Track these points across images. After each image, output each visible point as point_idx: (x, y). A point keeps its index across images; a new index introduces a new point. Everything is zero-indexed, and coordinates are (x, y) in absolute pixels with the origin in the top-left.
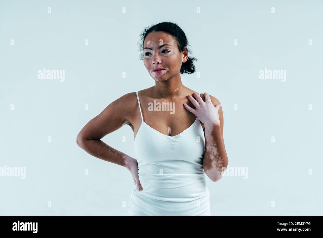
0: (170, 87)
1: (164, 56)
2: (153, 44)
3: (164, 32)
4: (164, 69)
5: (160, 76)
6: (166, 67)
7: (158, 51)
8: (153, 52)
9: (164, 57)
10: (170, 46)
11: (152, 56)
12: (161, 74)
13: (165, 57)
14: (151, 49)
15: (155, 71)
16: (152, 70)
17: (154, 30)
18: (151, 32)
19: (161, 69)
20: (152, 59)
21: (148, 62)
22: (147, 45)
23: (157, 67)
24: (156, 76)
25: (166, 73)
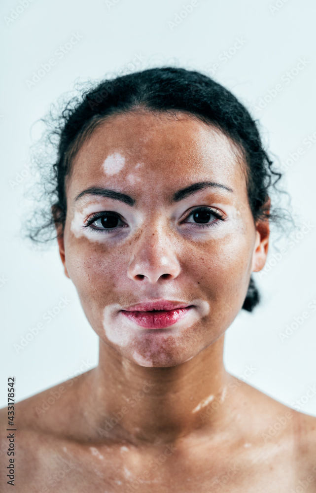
0: (175, 392)
1: (192, 242)
2: (143, 176)
4: (190, 303)
5: (165, 342)
6: (197, 297)
7: (164, 212)
9: (191, 246)
10: (222, 192)
11: (126, 234)
12: (170, 330)
14: (128, 199)
15: (137, 314)
16: (118, 307)
17: (138, 99)
18: (126, 110)
19: (178, 306)
20: (129, 253)
21: (99, 263)
22: (105, 176)
23: (158, 298)
24: (141, 340)
25: (192, 326)
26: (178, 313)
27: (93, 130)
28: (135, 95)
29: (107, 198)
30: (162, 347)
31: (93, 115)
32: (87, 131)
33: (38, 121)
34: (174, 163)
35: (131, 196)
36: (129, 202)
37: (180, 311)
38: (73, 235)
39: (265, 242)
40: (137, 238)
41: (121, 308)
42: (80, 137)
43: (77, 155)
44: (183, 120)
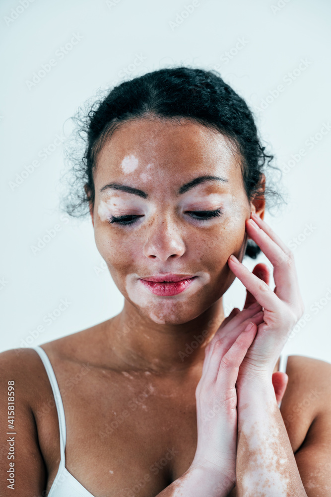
2: (153, 175)
3: (194, 120)
4: (194, 275)
5: (175, 305)
6: (200, 270)
7: (171, 203)
8: (150, 208)
9: (195, 230)
12: (179, 296)
13: (203, 230)
14: (141, 193)
15: (151, 283)
16: (137, 276)
17: (148, 106)
18: (139, 117)
19: (183, 278)
20: (144, 236)
21: (120, 243)
22: (123, 174)
23: (167, 273)
24: (156, 304)
25: (196, 293)
26: (184, 283)
27: (113, 133)
28: (146, 102)
29: (125, 192)
30: (172, 310)
31: (113, 118)
32: (108, 132)
33: (69, 119)
34: (179, 163)
35: (144, 191)
36: (143, 195)
37: (186, 282)
38: (100, 218)
39: (261, 212)
40: (151, 224)
41: (139, 277)
42: (103, 137)
43: (101, 152)
44: (186, 125)
